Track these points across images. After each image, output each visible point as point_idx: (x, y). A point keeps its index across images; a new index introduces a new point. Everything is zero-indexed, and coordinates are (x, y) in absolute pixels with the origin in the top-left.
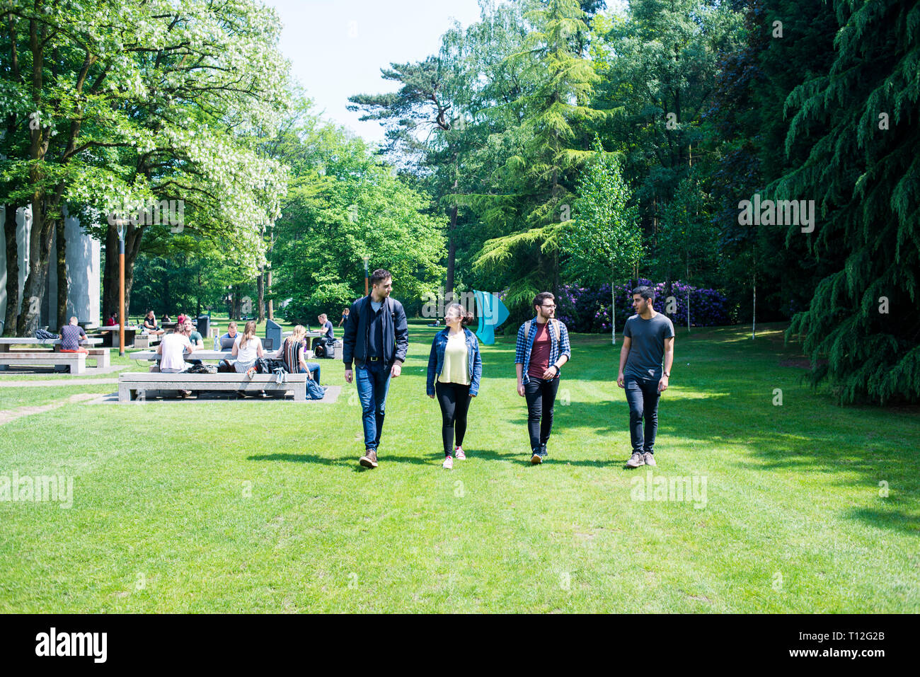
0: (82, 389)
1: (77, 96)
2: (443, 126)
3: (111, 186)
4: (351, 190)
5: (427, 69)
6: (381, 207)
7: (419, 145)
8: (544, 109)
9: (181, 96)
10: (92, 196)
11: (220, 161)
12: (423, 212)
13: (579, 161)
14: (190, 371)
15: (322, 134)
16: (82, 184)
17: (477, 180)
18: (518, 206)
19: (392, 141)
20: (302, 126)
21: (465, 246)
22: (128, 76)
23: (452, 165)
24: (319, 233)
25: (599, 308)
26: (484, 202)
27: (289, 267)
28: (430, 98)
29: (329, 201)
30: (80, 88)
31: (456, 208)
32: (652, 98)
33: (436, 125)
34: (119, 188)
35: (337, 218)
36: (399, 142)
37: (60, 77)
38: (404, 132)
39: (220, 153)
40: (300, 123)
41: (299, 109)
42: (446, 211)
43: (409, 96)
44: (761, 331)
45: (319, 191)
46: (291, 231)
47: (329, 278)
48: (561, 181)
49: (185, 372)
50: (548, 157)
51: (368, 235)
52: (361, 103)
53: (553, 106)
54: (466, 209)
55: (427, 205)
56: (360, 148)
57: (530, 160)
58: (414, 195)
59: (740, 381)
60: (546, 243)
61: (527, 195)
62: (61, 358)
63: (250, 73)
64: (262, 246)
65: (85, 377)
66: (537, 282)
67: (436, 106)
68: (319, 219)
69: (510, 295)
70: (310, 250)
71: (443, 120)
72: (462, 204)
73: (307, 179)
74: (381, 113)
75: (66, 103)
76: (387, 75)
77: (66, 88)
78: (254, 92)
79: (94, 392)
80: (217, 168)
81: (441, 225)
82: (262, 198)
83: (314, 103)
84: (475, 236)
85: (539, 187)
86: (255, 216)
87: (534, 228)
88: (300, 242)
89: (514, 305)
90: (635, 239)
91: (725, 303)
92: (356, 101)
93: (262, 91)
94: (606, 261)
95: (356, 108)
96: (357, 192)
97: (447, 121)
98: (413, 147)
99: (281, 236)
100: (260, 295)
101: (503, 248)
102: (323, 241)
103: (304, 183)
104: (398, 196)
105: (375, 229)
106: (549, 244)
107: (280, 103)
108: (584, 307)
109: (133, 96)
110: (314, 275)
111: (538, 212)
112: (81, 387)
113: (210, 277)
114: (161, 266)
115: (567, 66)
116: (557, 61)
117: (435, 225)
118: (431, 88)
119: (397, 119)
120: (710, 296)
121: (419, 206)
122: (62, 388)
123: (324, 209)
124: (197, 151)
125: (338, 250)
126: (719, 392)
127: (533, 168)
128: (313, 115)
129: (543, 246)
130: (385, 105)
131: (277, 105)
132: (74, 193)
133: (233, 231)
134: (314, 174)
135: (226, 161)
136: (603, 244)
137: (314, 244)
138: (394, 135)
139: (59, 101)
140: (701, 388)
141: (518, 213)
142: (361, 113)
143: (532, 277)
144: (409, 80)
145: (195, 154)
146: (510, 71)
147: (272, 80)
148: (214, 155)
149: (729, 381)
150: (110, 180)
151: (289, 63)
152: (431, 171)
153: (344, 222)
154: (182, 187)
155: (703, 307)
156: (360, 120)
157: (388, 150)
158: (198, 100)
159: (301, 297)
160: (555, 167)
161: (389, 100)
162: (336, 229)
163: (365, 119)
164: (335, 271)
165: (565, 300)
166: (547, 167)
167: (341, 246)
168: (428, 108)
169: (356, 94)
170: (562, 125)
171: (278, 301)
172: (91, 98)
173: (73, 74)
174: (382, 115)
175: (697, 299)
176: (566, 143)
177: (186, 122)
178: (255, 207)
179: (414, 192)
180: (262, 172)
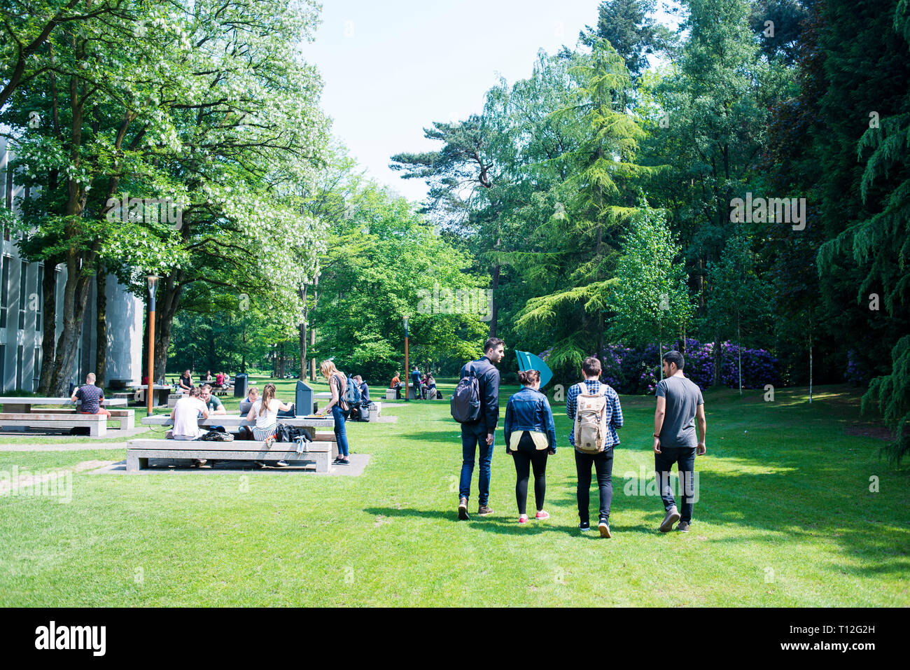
0: (94, 455)
1: (115, 152)
2: (486, 184)
3: (144, 242)
4: (394, 248)
5: (470, 128)
6: (424, 266)
7: (462, 203)
8: (587, 165)
9: (222, 153)
10: (125, 252)
11: (256, 217)
12: (465, 271)
13: (624, 218)
14: (204, 438)
15: (366, 193)
16: (116, 240)
17: (521, 239)
18: (561, 264)
19: (434, 200)
20: (345, 186)
21: (508, 306)
22: (162, 130)
23: (494, 223)
24: (361, 292)
25: (645, 368)
26: (527, 259)
27: (332, 325)
28: (472, 157)
29: (371, 260)
30: (120, 144)
31: (499, 267)
32: (701, 153)
33: (479, 184)
34: (152, 244)
35: (380, 277)
36: (441, 201)
37: (100, 134)
38: (447, 191)
39: (256, 209)
40: (343, 183)
41: (342, 169)
42: (489, 270)
43: (451, 155)
44: (818, 394)
45: (362, 249)
46: (334, 290)
47: (372, 337)
48: (606, 239)
49: (198, 440)
50: (592, 214)
51: (410, 293)
52: (404, 162)
53: (597, 162)
54: (508, 267)
55: (469, 264)
56: (403, 207)
57: (573, 217)
58: (456, 255)
59: (806, 453)
60: (590, 302)
61: (570, 253)
62: (81, 420)
63: (289, 129)
64: (300, 305)
65: (102, 441)
66: (581, 342)
67: (478, 165)
68: (362, 278)
69: (553, 355)
70: (354, 308)
71: (485, 179)
72: (504, 263)
73: (350, 238)
74: (423, 171)
75: (104, 158)
76: (430, 135)
77: (104, 144)
78: (294, 149)
79: (104, 459)
80: (253, 225)
81: (483, 284)
82: (300, 256)
83: (358, 162)
84: (519, 295)
85: (583, 245)
86: (293, 273)
87: (577, 286)
88: (344, 301)
89: (559, 365)
90: (683, 298)
91: (776, 365)
92: (398, 160)
93: (302, 148)
94: (653, 321)
95: (399, 166)
96: (400, 252)
97: (489, 179)
98: (456, 206)
99: (325, 295)
100: (302, 353)
101: (546, 306)
102: (365, 300)
103: (347, 242)
104: (441, 255)
105: (417, 288)
106: (593, 303)
107: (319, 160)
108: (629, 368)
109: (170, 152)
110: (357, 334)
111: (582, 270)
112: (94, 452)
113: (255, 335)
114: (206, 324)
115: (611, 122)
116: (600, 116)
117: (477, 283)
118: (473, 147)
119: (439, 178)
120: (760, 357)
121: (461, 265)
122: (74, 453)
123: (367, 268)
124: (232, 206)
125: (380, 309)
126: (787, 466)
127: (578, 226)
128: (355, 174)
129: (587, 305)
130: (427, 163)
131: (316, 162)
132: (108, 249)
133: (271, 289)
134: (357, 232)
135: (262, 217)
136: (650, 303)
137: (357, 303)
138: (436, 194)
139: (97, 157)
140: (765, 461)
141: (561, 271)
142: (403, 172)
143: (576, 337)
144: (452, 139)
145: (230, 210)
146: (555, 129)
147: (311, 136)
148: (250, 211)
149: (795, 452)
150: (144, 237)
151: (329, 121)
152: (473, 231)
153: (387, 281)
154: (220, 244)
155: (754, 368)
156: (402, 177)
157: (430, 209)
158: (240, 158)
159: (343, 356)
160: (600, 224)
161: (432, 158)
162: (378, 288)
163: (407, 177)
164: (377, 330)
165: (610, 361)
166: (592, 224)
167: (384, 305)
168: (471, 167)
169: (398, 153)
170: (607, 181)
171: (321, 360)
172: (128, 153)
173: (114, 131)
174: (424, 174)
175: (747, 359)
176: (611, 200)
177: (223, 179)
178: (293, 265)
179: (456, 251)
180: (301, 229)
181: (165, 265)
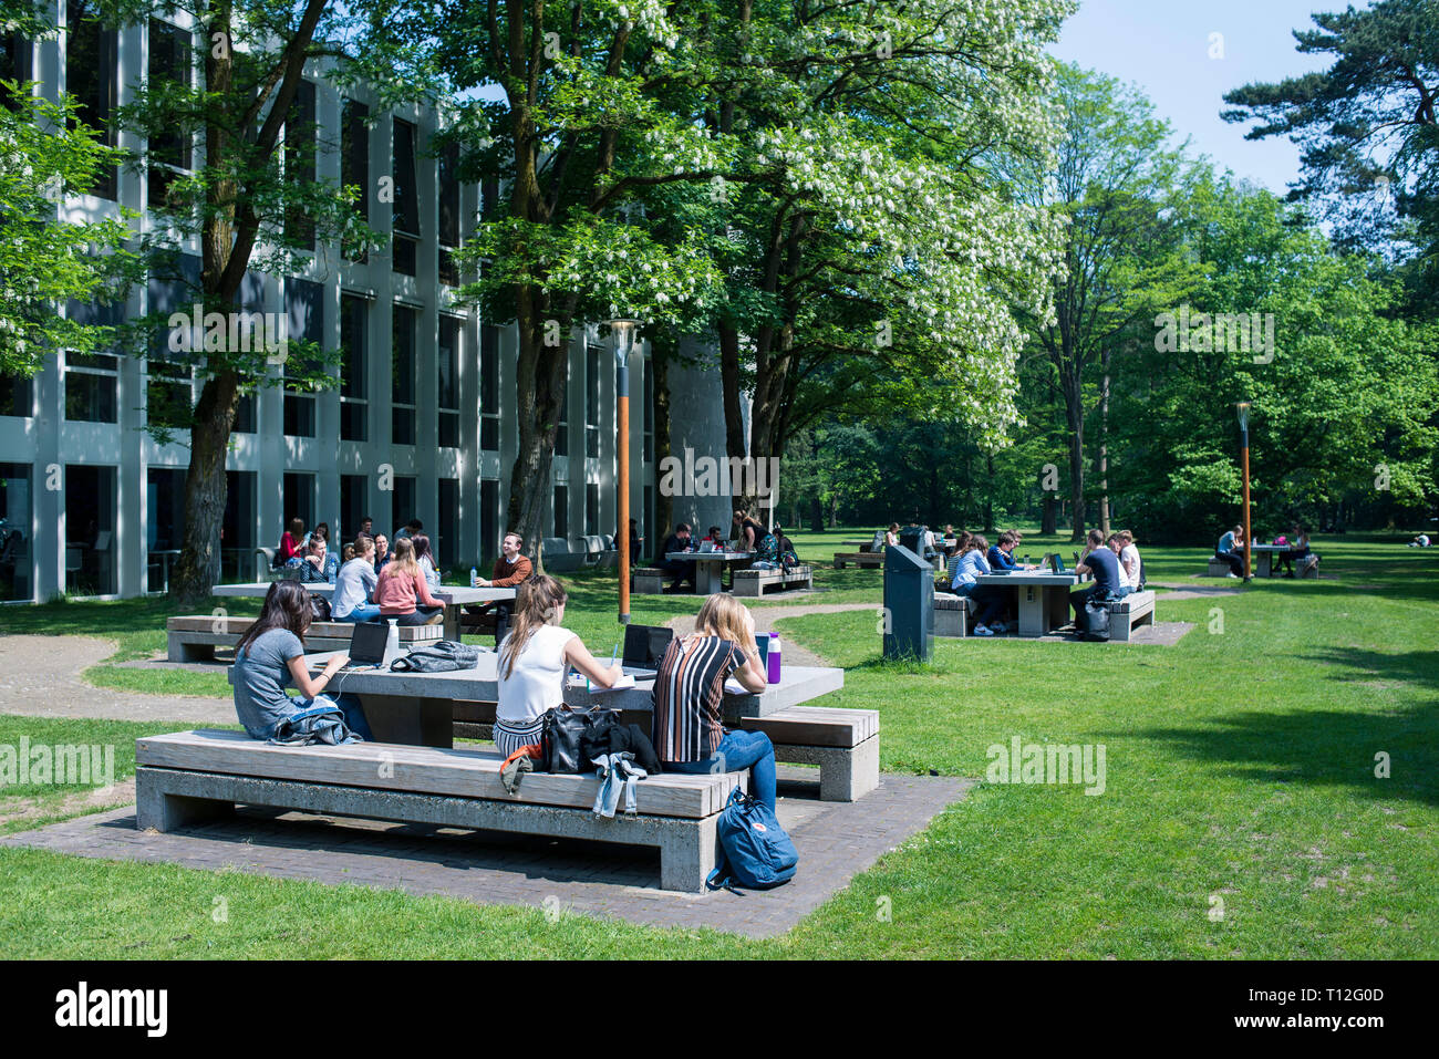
7: (1378, 172)
10: (586, 279)
19: (1313, 172)
33: (1414, 129)
36: (1331, 172)
38: (1341, 149)
40: (1146, 170)
41: (1143, 144)
43: (1351, 78)
47: (1203, 454)
52: (1250, 103)
71: (1428, 118)
74: (1291, 117)
76: (1308, 43)
92: (1239, 101)
95: (1241, 114)
98: (1363, 179)
100: (1076, 488)
110: (1176, 448)
119: (1326, 125)
130: (1300, 99)
138: (1317, 158)
142: (1248, 126)
154: (845, 271)
156: (1247, 137)
157: (1308, 190)
163: (1257, 134)
164: (1214, 441)
174: (1295, 121)
180: (1008, 230)
181: (667, 299)
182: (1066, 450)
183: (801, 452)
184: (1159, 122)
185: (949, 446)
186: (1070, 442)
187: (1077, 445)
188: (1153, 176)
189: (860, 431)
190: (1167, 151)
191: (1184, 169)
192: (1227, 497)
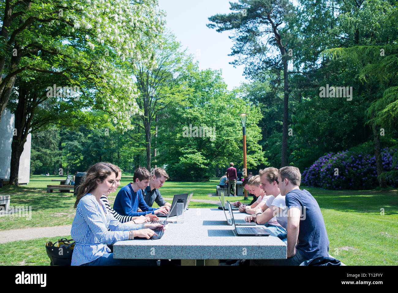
35: (196, 114)
68: (185, 115)
100: (148, 162)
110: (181, 149)
153: (200, 116)
159: (173, 163)
164: (194, 146)
182: (145, 149)
183: (54, 148)
184: (178, 42)
185: (105, 149)
186: (147, 146)
187: (149, 147)
188: (175, 59)
189: (76, 143)
190: (180, 52)
191: (185, 58)
192: (199, 165)
